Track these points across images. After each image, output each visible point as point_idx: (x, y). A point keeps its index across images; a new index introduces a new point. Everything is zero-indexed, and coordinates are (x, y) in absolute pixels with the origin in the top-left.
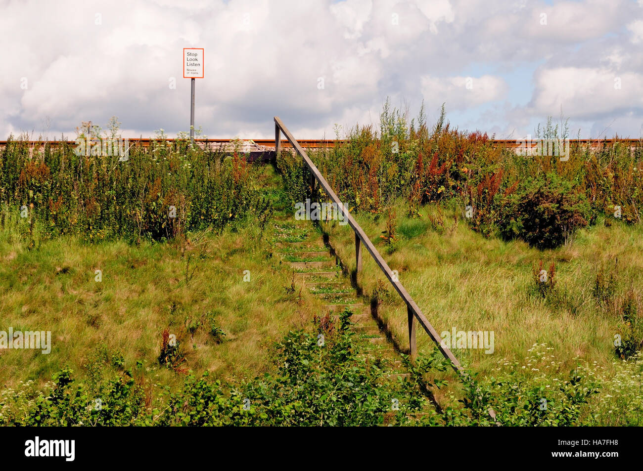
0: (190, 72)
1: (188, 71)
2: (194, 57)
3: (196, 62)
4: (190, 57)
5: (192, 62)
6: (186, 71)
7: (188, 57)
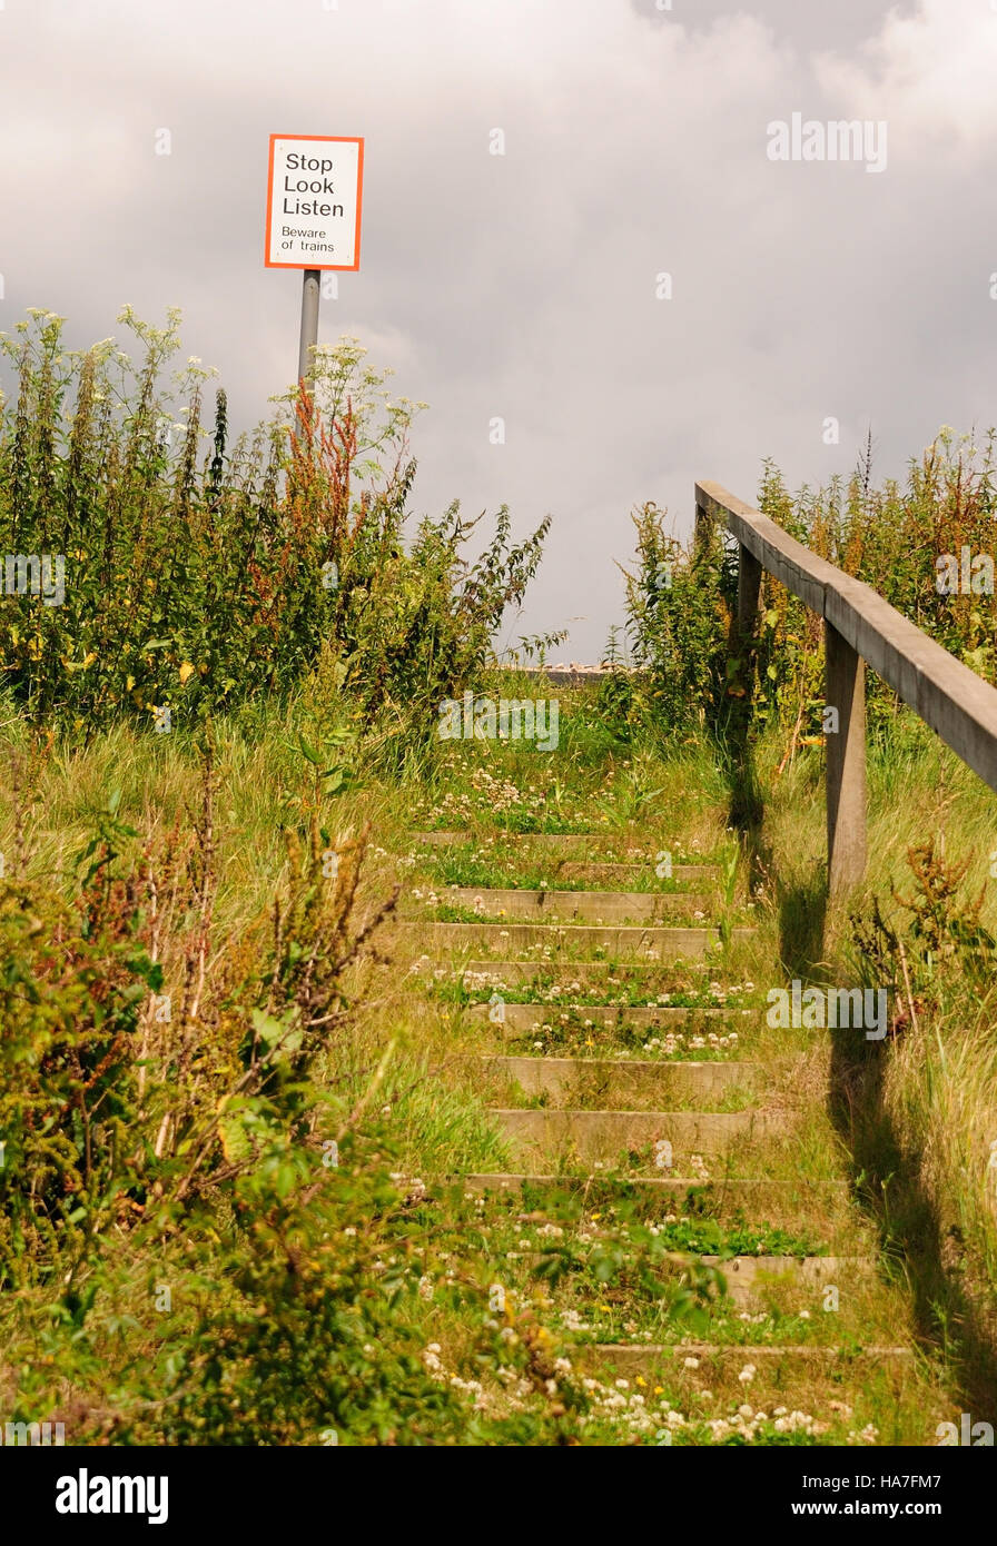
0: (297, 240)
1: (288, 239)
2: (317, 176)
3: (323, 198)
4: (297, 175)
5: (308, 197)
6: (277, 238)
7: (290, 173)
